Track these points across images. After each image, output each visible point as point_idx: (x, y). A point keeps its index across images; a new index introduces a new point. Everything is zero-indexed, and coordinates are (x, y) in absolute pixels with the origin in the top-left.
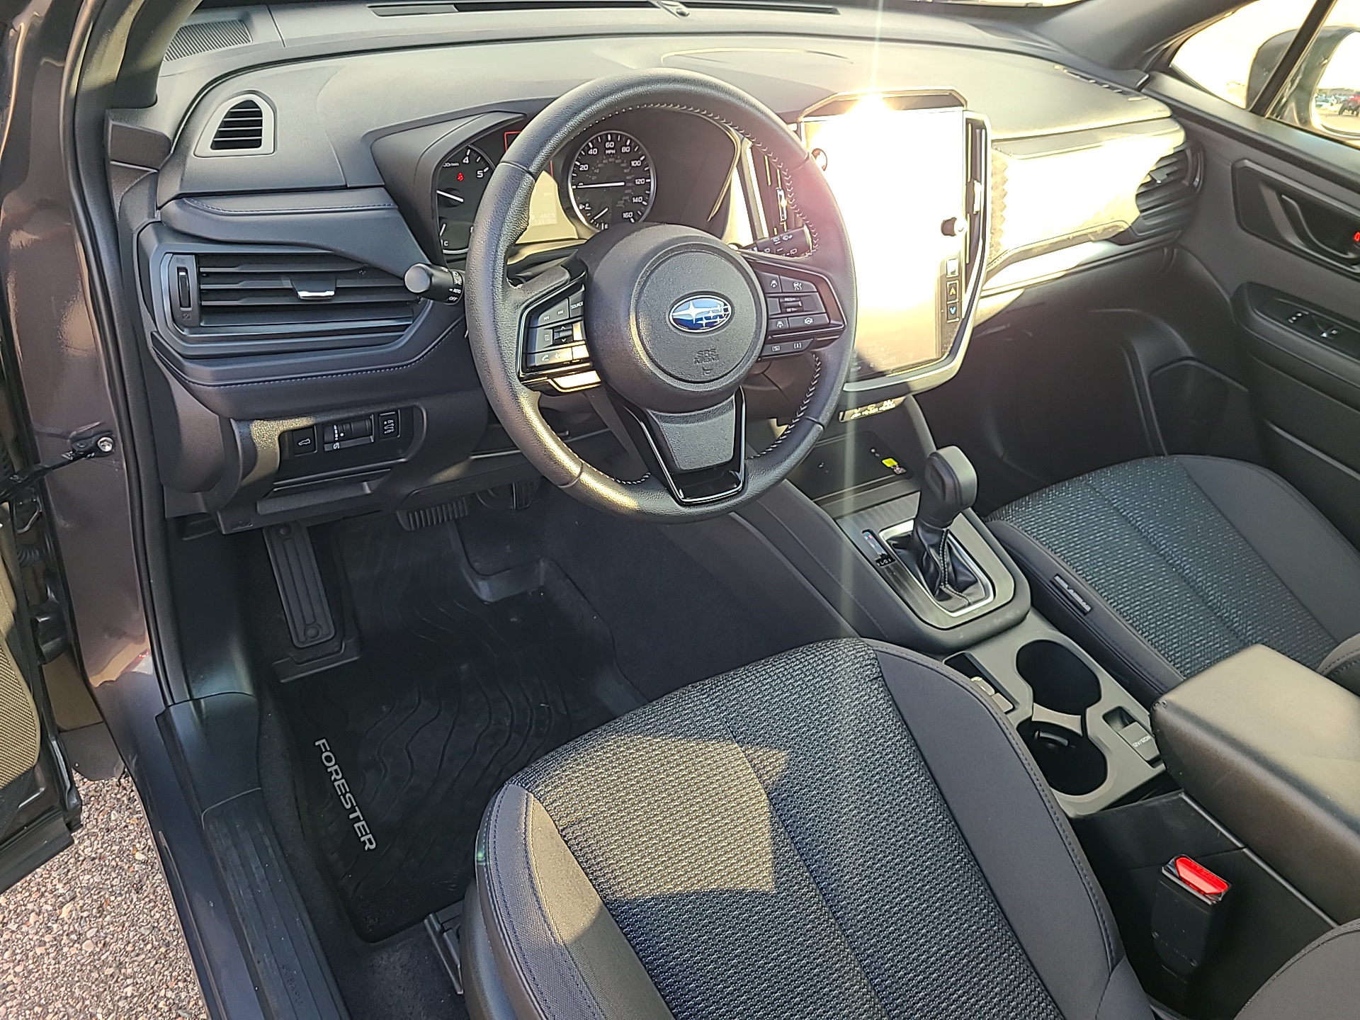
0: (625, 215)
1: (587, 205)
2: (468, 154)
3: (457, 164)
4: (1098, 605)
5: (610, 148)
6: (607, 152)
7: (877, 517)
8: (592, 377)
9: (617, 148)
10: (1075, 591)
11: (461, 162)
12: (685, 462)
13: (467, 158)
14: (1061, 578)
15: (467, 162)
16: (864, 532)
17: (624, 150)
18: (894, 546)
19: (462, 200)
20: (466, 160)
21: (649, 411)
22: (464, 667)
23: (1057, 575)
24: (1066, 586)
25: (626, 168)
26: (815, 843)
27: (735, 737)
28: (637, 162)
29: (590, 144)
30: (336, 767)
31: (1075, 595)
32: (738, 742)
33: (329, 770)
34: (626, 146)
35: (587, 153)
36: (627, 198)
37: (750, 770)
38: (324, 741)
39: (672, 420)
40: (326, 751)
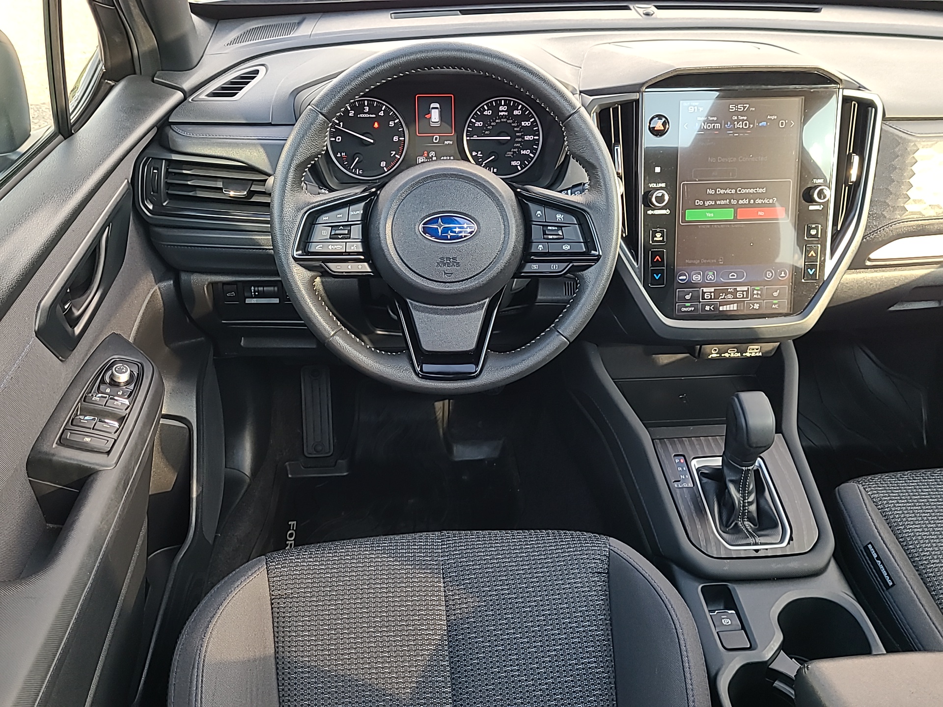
0: (513, 163)
1: (480, 153)
2: (383, 109)
3: (374, 116)
4: (903, 583)
5: (503, 111)
6: (500, 114)
7: (697, 447)
8: (365, 267)
9: (510, 110)
10: (882, 563)
11: (377, 115)
12: (428, 344)
13: (382, 112)
14: (873, 547)
15: (382, 114)
16: (675, 456)
17: (516, 112)
18: (702, 475)
19: (372, 141)
20: (381, 113)
21: (408, 300)
22: (411, 501)
23: (870, 543)
24: (875, 556)
25: (517, 127)
26: (466, 685)
27: (444, 578)
28: (527, 123)
29: (485, 107)
30: (293, 542)
31: (881, 567)
32: (444, 583)
33: (287, 543)
34: (518, 110)
35: (482, 113)
36: (516, 150)
37: (444, 608)
38: (295, 522)
39: (424, 310)
40: (293, 529)
